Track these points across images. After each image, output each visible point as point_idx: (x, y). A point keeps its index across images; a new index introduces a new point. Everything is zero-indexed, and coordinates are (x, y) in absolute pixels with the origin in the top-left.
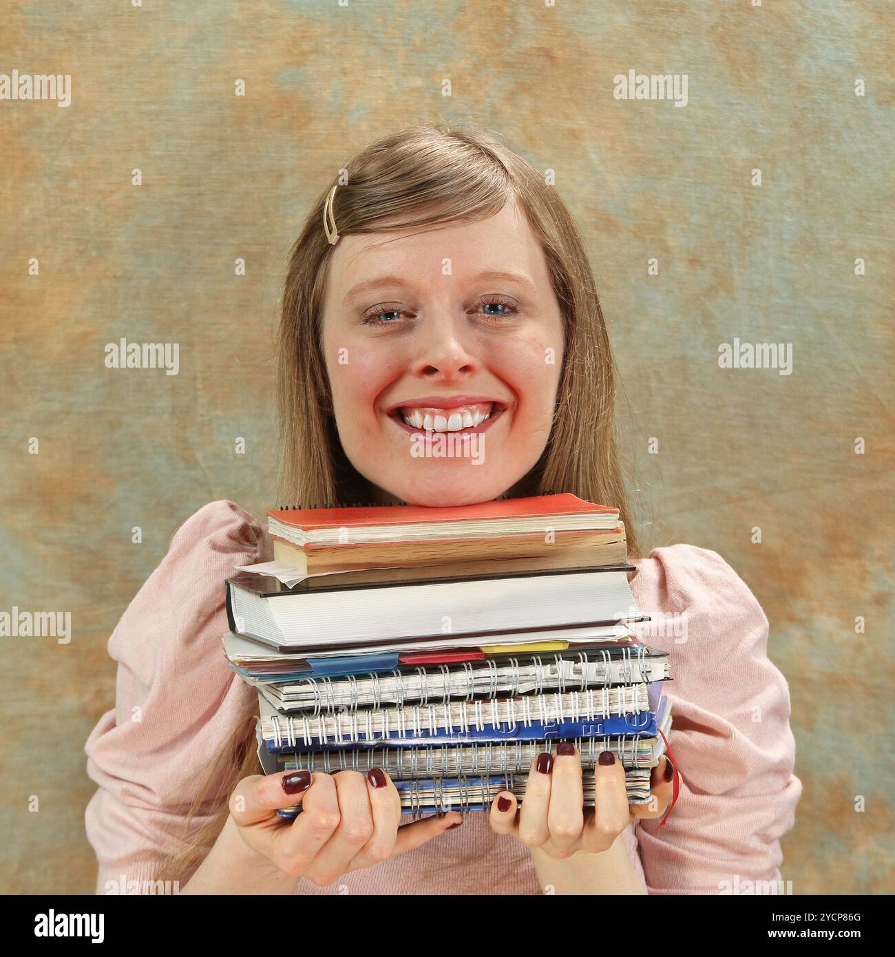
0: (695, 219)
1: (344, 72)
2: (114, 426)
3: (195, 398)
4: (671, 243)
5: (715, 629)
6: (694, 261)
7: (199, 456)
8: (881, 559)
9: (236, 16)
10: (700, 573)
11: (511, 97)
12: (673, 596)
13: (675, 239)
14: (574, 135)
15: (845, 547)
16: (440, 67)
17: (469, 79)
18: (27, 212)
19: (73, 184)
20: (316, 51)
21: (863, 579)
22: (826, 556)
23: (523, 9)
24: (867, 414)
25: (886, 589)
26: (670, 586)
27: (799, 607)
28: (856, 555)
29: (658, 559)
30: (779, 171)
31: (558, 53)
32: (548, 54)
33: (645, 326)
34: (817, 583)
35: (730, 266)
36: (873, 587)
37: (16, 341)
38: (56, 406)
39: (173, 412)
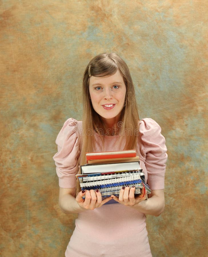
0: (153, 68)
1: (96, 49)
2: (65, 107)
3: (77, 101)
4: (149, 72)
5: (155, 131)
6: (153, 74)
7: (78, 111)
8: (186, 119)
9: (79, 42)
10: (151, 123)
11: (123, 51)
12: (147, 126)
13: (150, 71)
14: (133, 56)
15: (180, 117)
16: (111, 47)
17: (116, 49)
18: (49, 75)
19: (55, 70)
20: (92, 46)
21: (183, 122)
22: (177, 119)
23: (124, 37)
24: (182, 96)
25: (187, 123)
26: (146, 125)
27: (174, 127)
28: (182, 118)
29: (144, 121)
30: (165, 60)
31: (129, 44)
32: (128, 44)
33: (146, 85)
34: (176, 123)
35: (159, 75)
36: (185, 123)
37: (48, 95)
38: (55, 105)
39: (74, 104)
